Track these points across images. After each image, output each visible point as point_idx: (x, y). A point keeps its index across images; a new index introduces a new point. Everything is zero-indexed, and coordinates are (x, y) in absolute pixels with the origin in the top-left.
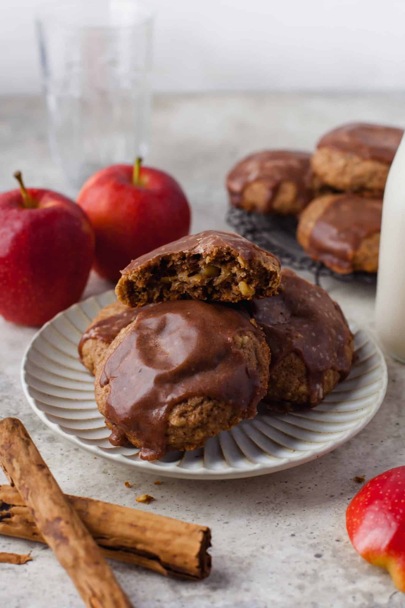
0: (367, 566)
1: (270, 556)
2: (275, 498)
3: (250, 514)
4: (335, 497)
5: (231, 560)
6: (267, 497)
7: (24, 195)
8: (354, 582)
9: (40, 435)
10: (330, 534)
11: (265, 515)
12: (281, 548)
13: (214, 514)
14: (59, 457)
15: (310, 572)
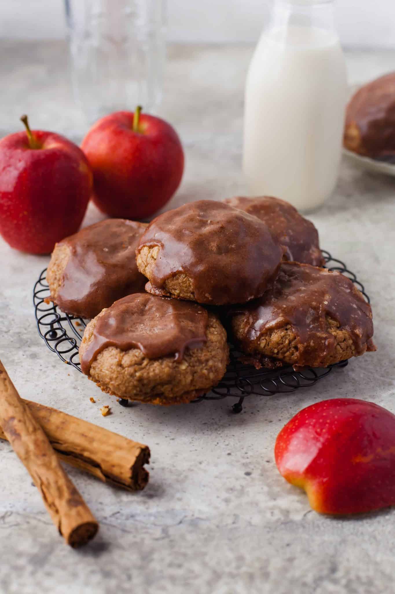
0: (289, 486)
1: (205, 471)
2: (220, 420)
3: (195, 433)
4: (273, 423)
5: (171, 472)
6: (213, 419)
7: (29, 137)
8: (275, 499)
9: (25, 351)
10: (262, 455)
11: (208, 435)
12: (216, 465)
13: (163, 430)
14: (38, 372)
15: (238, 487)
